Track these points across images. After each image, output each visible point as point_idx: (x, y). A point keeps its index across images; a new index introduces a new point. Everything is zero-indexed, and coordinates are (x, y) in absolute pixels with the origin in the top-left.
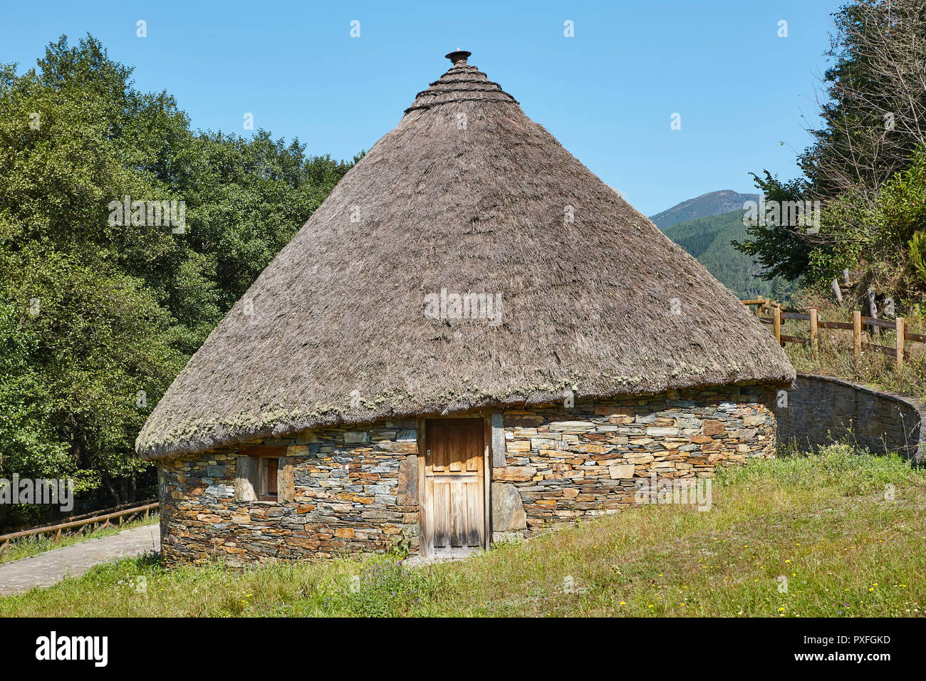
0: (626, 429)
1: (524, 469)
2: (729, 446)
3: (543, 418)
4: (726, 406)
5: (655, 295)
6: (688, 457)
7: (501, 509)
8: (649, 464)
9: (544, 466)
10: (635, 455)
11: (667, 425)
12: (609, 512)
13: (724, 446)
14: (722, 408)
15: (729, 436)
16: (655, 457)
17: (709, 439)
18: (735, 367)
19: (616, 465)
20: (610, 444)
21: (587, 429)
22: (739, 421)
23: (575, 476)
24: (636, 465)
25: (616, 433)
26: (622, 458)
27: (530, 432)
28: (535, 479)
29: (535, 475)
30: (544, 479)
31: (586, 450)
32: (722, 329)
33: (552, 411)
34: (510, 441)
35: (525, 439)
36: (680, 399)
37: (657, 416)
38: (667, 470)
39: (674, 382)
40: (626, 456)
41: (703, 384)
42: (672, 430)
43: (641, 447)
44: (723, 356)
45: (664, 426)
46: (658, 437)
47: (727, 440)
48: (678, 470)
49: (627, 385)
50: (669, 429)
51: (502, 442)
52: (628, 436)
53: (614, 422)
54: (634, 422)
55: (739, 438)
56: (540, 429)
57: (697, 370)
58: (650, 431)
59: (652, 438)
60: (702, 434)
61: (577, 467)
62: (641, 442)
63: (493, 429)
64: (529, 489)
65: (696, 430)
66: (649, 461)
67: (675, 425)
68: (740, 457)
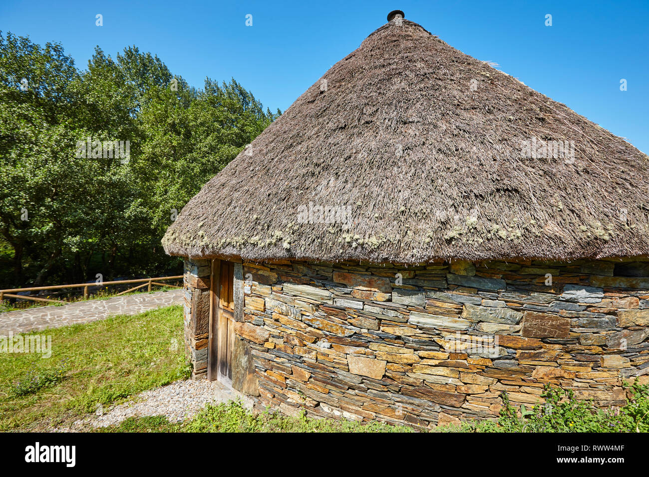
0: (376, 310)
1: (258, 329)
2: (579, 357)
3: (277, 276)
4: (581, 294)
5: (468, 128)
6: (487, 367)
7: (238, 366)
8: (411, 365)
9: (276, 332)
10: (388, 348)
11: (447, 313)
12: (346, 414)
13: (568, 356)
14: (568, 297)
15: (583, 341)
16: (422, 358)
17: (536, 343)
18: (600, 232)
19: (359, 354)
20: (351, 324)
21: (323, 299)
22: (607, 318)
23: (307, 355)
24: (388, 362)
25: (360, 313)
26: (368, 347)
27: (265, 289)
28: (267, 345)
29: (267, 340)
30: (275, 347)
31: (321, 326)
32: (580, 169)
33: (286, 269)
34: (248, 295)
35: (260, 296)
36: (476, 276)
37: (429, 298)
38: (443, 380)
39: (448, 251)
40: (374, 346)
41: (517, 257)
42: (456, 322)
43: (398, 338)
44: (573, 211)
45: (442, 314)
46: (428, 329)
47: (577, 346)
48: (465, 384)
49: (360, 249)
50: (451, 319)
51: (241, 295)
52: (380, 320)
53: (358, 295)
54: (390, 300)
55: (606, 346)
56: (275, 288)
57: (503, 233)
58: (414, 319)
59: (420, 329)
60: (521, 333)
61: (309, 344)
62: (399, 331)
63: (235, 279)
64: (261, 354)
65: (507, 327)
66: (410, 362)
67: (464, 314)
68: (605, 374)
